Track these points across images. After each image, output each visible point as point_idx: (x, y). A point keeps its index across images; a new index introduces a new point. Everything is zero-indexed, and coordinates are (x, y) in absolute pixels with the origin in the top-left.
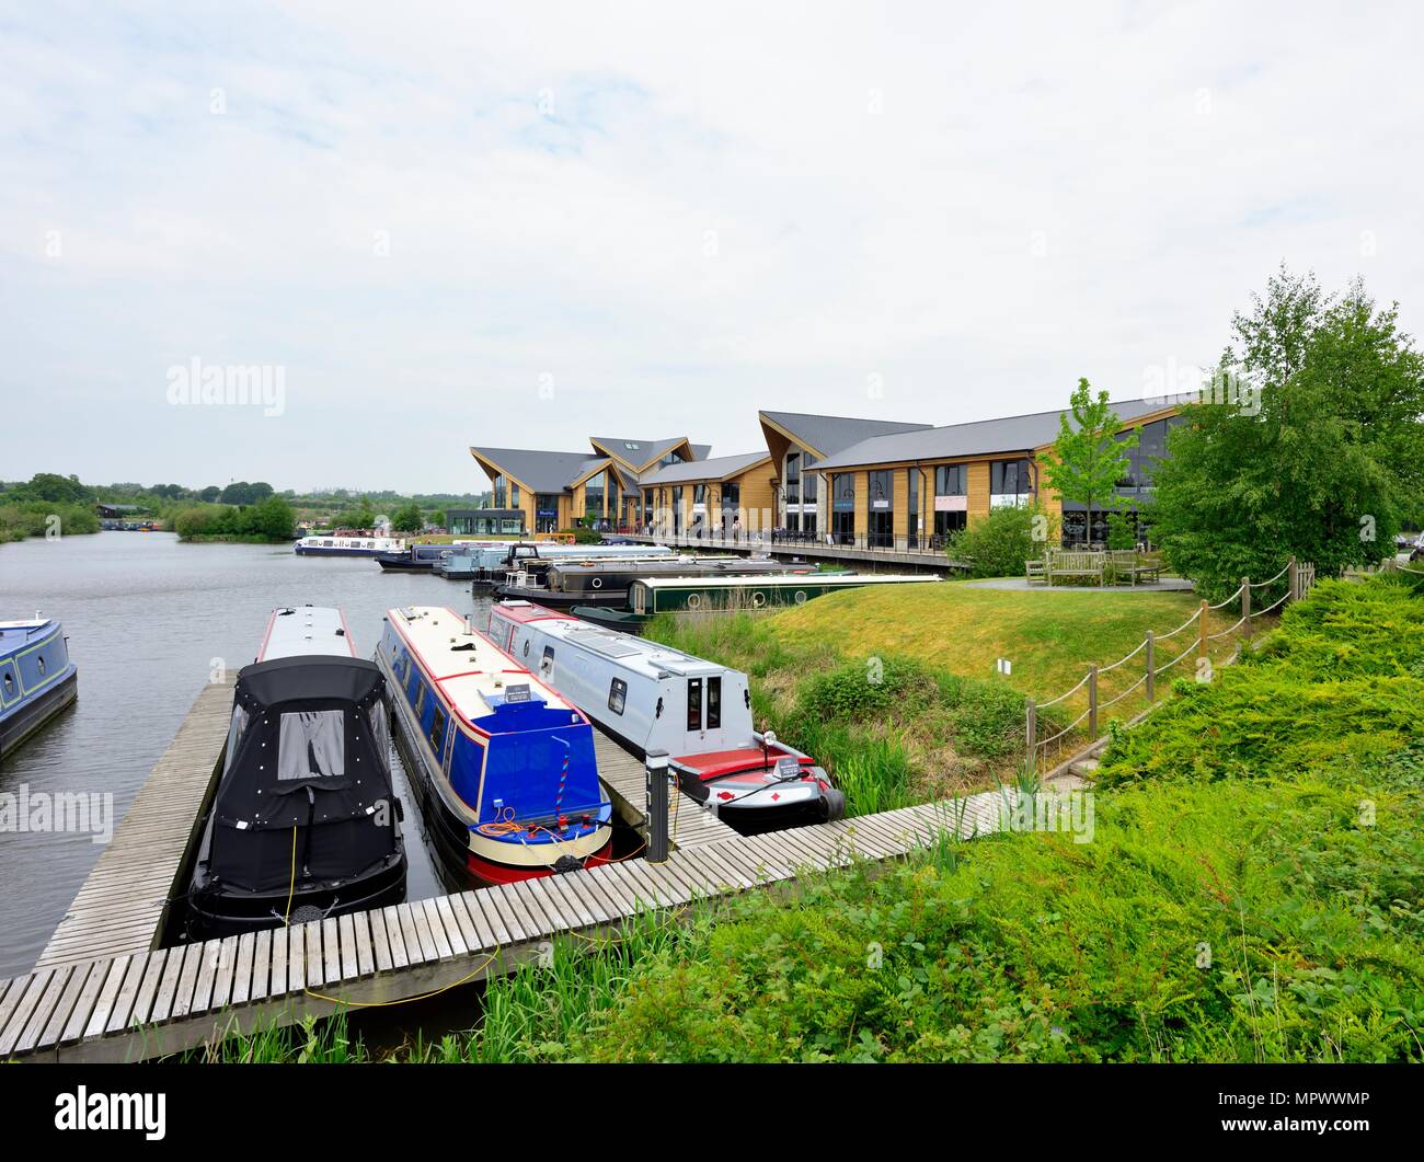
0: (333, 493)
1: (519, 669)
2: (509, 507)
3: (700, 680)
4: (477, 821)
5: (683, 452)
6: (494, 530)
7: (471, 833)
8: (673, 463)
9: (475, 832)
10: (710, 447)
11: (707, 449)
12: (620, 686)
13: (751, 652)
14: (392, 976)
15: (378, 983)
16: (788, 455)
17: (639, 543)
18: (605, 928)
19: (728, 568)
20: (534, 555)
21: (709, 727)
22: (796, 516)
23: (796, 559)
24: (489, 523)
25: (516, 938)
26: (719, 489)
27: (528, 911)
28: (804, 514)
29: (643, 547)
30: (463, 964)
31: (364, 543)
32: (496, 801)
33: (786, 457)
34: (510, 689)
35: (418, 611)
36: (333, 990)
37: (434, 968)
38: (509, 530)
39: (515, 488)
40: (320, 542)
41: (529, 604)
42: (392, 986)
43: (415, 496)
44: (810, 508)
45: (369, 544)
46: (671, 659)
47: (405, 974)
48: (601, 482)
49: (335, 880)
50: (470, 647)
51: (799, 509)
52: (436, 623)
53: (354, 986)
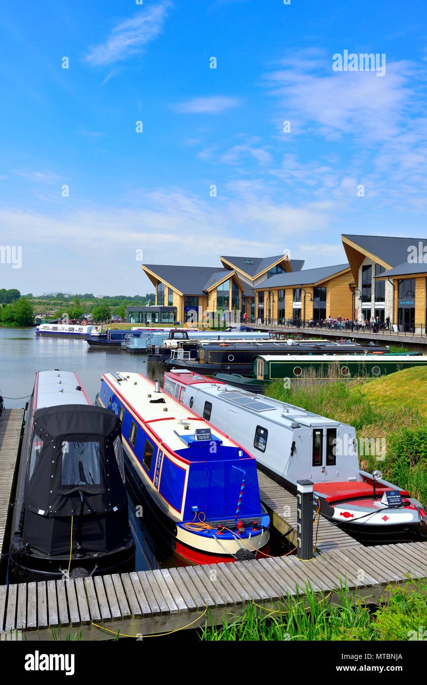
0: (55, 296)
1: (196, 417)
2: (166, 305)
3: (321, 431)
4: (181, 519)
5: (284, 266)
6: (157, 320)
7: (178, 528)
8: (277, 273)
9: (181, 527)
10: (304, 261)
11: (301, 263)
12: (262, 432)
13: (349, 410)
14: (141, 618)
15: (133, 623)
16: (363, 266)
17: (255, 330)
18: (276, 602)
19: (322, 348)
20: (185, 337)
21: (327, 464)
22: (369, 311)
23: (372, 344)
24: (154, 316)
25: (218, 603)
26: (312, 292)
27: (222, 585)
28: (375, 309)
29: (259, 333)
30: (185, 616)
31: (76, 328)
32: (194, 507)
33: (361, 267)
34: (198, 431)
35: (123, 375)
36: (107, 624)
37: (167, 617)
38: (166, 320)
39: (171, 292)
40: (50, 327)
41: (190, 372)
42: (141, 625)
43: (104, 297)
44: (380, 305)
45: (79, 329)
46: (299, 415)
47: (149, 619)
48: (227, 287)
49: (95, 552)
50: (161, 401)
51: (372, 305)
52: (136, 384)
53: (120, 622)
